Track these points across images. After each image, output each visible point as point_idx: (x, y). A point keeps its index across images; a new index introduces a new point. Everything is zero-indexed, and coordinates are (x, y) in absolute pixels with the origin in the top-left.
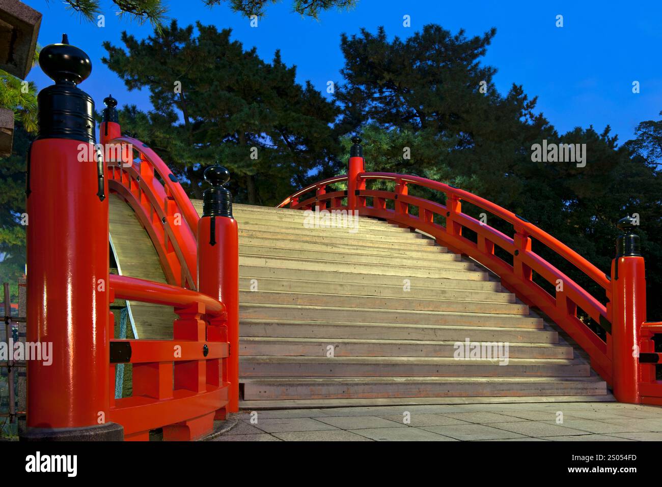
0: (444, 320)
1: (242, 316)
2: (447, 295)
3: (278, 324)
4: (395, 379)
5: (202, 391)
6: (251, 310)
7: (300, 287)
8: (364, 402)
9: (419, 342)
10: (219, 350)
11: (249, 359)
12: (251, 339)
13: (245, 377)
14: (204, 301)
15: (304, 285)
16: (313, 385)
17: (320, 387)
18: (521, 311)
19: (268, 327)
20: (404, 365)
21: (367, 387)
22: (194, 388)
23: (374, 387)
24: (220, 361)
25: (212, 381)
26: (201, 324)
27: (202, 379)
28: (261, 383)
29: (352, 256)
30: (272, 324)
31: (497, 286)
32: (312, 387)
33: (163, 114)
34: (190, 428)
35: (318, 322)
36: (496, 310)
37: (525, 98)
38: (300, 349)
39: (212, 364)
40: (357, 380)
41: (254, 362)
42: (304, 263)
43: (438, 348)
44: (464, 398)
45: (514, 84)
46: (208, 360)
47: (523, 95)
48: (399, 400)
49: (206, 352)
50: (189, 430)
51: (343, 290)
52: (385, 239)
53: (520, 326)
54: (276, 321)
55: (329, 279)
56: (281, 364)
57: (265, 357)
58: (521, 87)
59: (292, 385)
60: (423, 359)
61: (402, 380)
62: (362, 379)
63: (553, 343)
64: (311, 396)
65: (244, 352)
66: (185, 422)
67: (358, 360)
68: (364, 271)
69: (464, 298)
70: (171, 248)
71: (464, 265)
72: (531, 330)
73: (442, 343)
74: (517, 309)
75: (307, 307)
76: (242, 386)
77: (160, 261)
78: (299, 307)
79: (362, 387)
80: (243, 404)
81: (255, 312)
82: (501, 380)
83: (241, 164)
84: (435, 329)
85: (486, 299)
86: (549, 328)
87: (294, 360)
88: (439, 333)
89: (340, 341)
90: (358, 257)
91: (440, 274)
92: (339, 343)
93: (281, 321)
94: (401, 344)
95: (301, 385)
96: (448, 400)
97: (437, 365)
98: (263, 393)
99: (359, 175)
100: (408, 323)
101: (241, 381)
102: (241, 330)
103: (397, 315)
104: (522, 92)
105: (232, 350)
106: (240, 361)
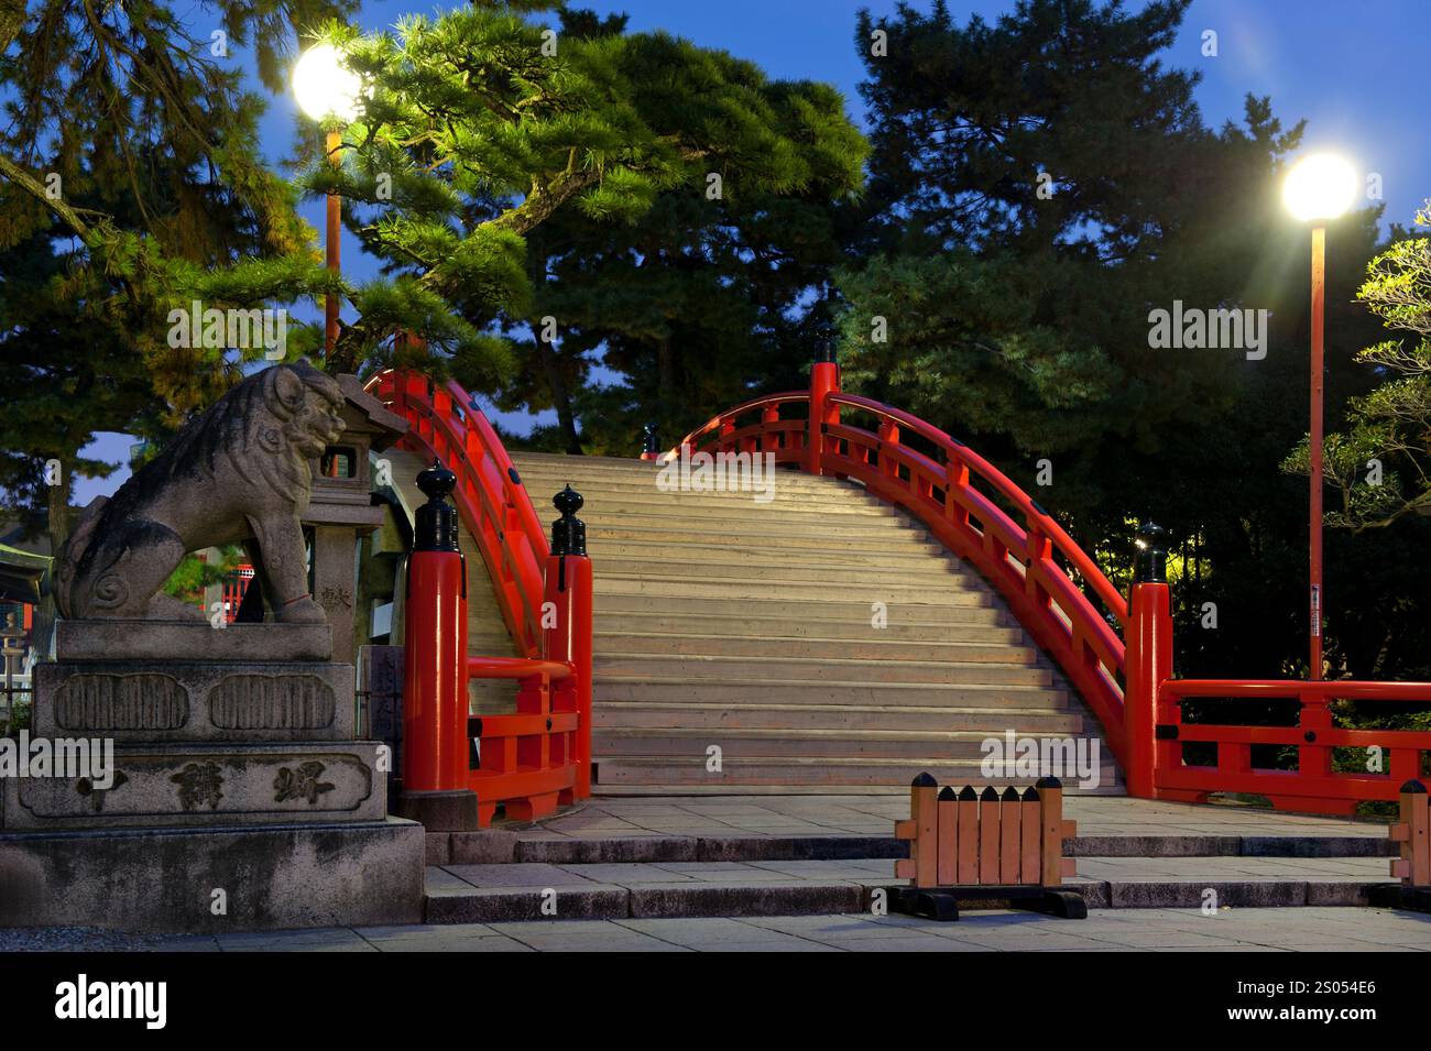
0: (890, 672)
1: (597, 673)
2: (908, 634)
3: (648, 684)
4: (800, 760)
5: (545, 769)
6: (612, 664)
7: (686, 626)
8: (751, 789)
9: (846, 708)
10: (566, 722)
11: (607, 732)
12: (612, 704)
13: (601, 756)
14: (548, 670)
15: (692, 622)
16: (685, 766)
17: (694, 769)
18: (1023, 658)
19: (633, 688)
20: (814, 740)
21: (756, 770)
22: (537, 765)
23: (766, 769)
24: (567, 735)
25: (556, 759)
26: (545, 694)
27: (545, 757)
28: (618, 764)
29: (777, 571)
30: (640, 683)
31: (999, 615)
32: (683, 769)
33: (487, 205)
34: (533, 806)
35: (706, 680)
36: (982, 657)
37: (1275, 127)
38: (675, 719)
39: (556, 739)
40: (746, 760)
41: (613, 736)
42: (698, 586)
43: (869, 716)
44: (892, 787)
45: (1249, 96)
46: (552, 734)
47: (1270, 120)
48: (798, 788)
49: (549, 726)
50: (531, 807)
51: (749, 629)
52: (842, 532)
53: (1012, 682)
54: (648, 679)
55: (733, 612)
56: (648, 737)
57: (628, 729)
58: (1266, 100)
59: (657, 766)
60: (847, 732)
61: (811, 761)
62: (754, 759)
63: (1059, 709)
64: (680, 782)
65: (599, 722)
66: (527, 797)
67: (752, 733)
68: (790, 596)
69: (937, 637)
70: (510, 577)
71: (957, 579)
72: (1030, 688)
73: (881, 709)
74: (1018, 655)
75: (693, 657)
76: (595, 767)
77: (494, 590)
78: (682, 657)
79: (751, 769)
80: (596, 789)
81: (620, 666)
82: (955, 762)
83: (640, 322)
84: (872, 688)
85: (973, 638)
86: (1061, 686)
87: (666, 733)
88: (877, 694)
89: (733, 706)
90: (784, 571)
91: (910, 597)
92: (728, 710)
93: (655, 679)
94: (816, 711)
95: (671, 766)
96: (869, 789)
97: (860, 741)
98: (620, 777)
99: (829, 395)
100: (838, 680)
101: (594, 760)
102: (595, 692)
103: (820, 668)
104: (1267, 113)
105: (584, 721)
106: (593, 735)
